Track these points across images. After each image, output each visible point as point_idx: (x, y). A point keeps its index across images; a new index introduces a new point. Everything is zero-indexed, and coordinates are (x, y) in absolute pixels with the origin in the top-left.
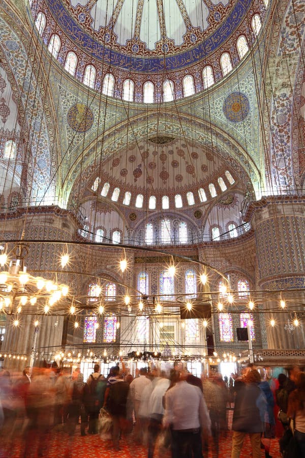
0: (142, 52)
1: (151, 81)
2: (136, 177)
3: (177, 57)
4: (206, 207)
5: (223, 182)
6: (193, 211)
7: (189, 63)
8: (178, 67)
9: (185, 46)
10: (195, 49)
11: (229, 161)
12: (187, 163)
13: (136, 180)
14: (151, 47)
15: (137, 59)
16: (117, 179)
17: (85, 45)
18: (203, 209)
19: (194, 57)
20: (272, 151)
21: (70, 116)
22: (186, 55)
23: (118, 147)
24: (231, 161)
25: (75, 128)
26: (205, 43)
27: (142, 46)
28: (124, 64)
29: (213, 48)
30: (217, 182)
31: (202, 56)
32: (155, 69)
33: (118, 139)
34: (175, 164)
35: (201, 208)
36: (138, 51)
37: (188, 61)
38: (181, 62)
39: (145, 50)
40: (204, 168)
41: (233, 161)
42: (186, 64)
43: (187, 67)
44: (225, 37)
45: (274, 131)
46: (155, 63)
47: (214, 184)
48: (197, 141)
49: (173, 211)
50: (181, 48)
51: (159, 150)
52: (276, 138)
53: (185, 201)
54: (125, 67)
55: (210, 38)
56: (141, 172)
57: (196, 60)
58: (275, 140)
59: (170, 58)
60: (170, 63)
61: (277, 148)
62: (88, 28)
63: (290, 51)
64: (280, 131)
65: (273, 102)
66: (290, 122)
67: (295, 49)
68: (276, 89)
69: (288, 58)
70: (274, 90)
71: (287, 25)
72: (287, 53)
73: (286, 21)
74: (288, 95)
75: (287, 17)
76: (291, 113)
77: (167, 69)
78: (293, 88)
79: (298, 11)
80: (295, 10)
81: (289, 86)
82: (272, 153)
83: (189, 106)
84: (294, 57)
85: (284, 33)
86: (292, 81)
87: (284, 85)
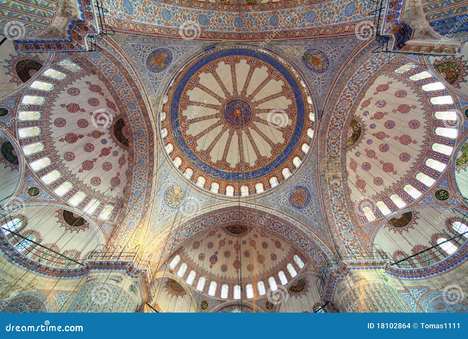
0: (227, 168)
1: (232, 185)
2: (212, 264)
3: (251, 172)
5: (293, 268)
6: (264, 302)
8: (252, 178)
9: (256, 167)
10: (264, 168)
11: (298, 242)
12: (258, 253)
13: (211, 267)
14: (233, 166)
15: (223, 172)
16: (194, 262)
17: (189, 157)
19: (263, 173)
21: (166, 193)
22: (257, 172)
23: (201, 228)
24: (300, 241)
25: (169, 203)
26: (270, 165)
27: (227, 165)
28: (213, 173)
29: (276, 167)
30: (286, 269)
31: (269, 172)
32: (235, 179)
33: (202, 220)
34: (247, 254)
37: (259, 175)
38: (253, 176)
39: (229, 168)
40: (274, 257)
41: (302, 240)
42: (257, 177)
44: (284, 160)
45: (335, 210)
46: (235, 175)
47: (284, 271)
48: (268, 228)
50: (253, 168)
51: (234, 239)
52: (338, 215)
53: (256, 291)
54: (214, 175)
55: (274, 162)
56: (216, 259)
57: (264, 174)
58: (338, 217)
59: (246, 173)
60: (246, 176)
61: (341, 223)
62: (193, 149)
63: (334, 155)
64: (339, 210)
65: (329, 188)
66: (345, 204)
67: (337, 154)
68: (329, 179)
69: (334, 159)
70: (328, 180)
71: (329, 137)
72: (332, 155)
73: (328, 135)
74: (339, 184)
75: (329, 133)
76: (344, 197)
77: (243, 179)
78: (341, 180)
79: (335, 129)
80: (333, 128)
81: (338, 178)
82: (338, 228)
83: (261, 199)
84: (337, 159)
85: (328, 142)
86: (340, 174)
87: (334, 177)
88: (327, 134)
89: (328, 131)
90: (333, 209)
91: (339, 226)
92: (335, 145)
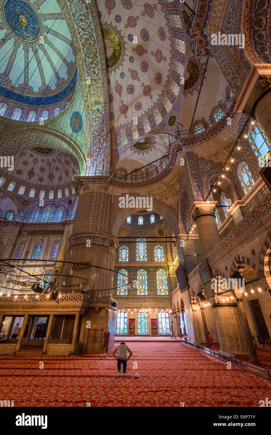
0: (30, 93)
1: (35, 111)
2: (30, 176)
3: (52, 97)
4: (74, 197)
6: (68, 200)
7: (59, 101)
8: (53, 103)
9: (57, 90)
10: (62, 92)
12: (64, 168)
14: (36, 90)
15: (27, 97)
18: (73, 199)
19: (61, 97)
20: (92, 149)
22: (57, 96)
26: (67, 88)
28: (17, 99)
29: (71, 90)
31: (66, 96)
32: (38, 104)
34: (57, 168)
35: (72, 198)
36: (28, 92)
37: (59, 99)
38: (54, 100)
39: (32, 92)
42: (57, 101)
43: (57, 103)
46: (38, 100)
49: (56, 200)
50: (54, 92)
51: (45, 158)
52: (96, 140)
53: (63, 194)
55: (70, 85)
56: (34, 173)
57: (63, 98)
58: (95, 142)
59: (48, 98)
60: (48, 101)
61: (96, 147)
63: (94, 77)
64: (98, 135)
65: (91, 114)
66: (105, 129)
67: (97, 76)
68: (92, 105)
69: (95, 83)
70: (90, 105)
71: (86, 55)
72: (93, 78)
73: (84, 52)
74: (101, 110)
75: (83, 49)
76: (104, 123)
77: (46, 104)
78: (103, 105)
79: (87, 44)
80: (85, 42)
81: (100, 103)
82: (93, 150)
83: (52, 124)
84: (98, 81)
85: (86, 62)
86: (102, 100)
87: (97, 103)
88: (82, 51)
89: (82, 47)
90: (93, 134)
91: (94, 150)
92: (94, 65)
